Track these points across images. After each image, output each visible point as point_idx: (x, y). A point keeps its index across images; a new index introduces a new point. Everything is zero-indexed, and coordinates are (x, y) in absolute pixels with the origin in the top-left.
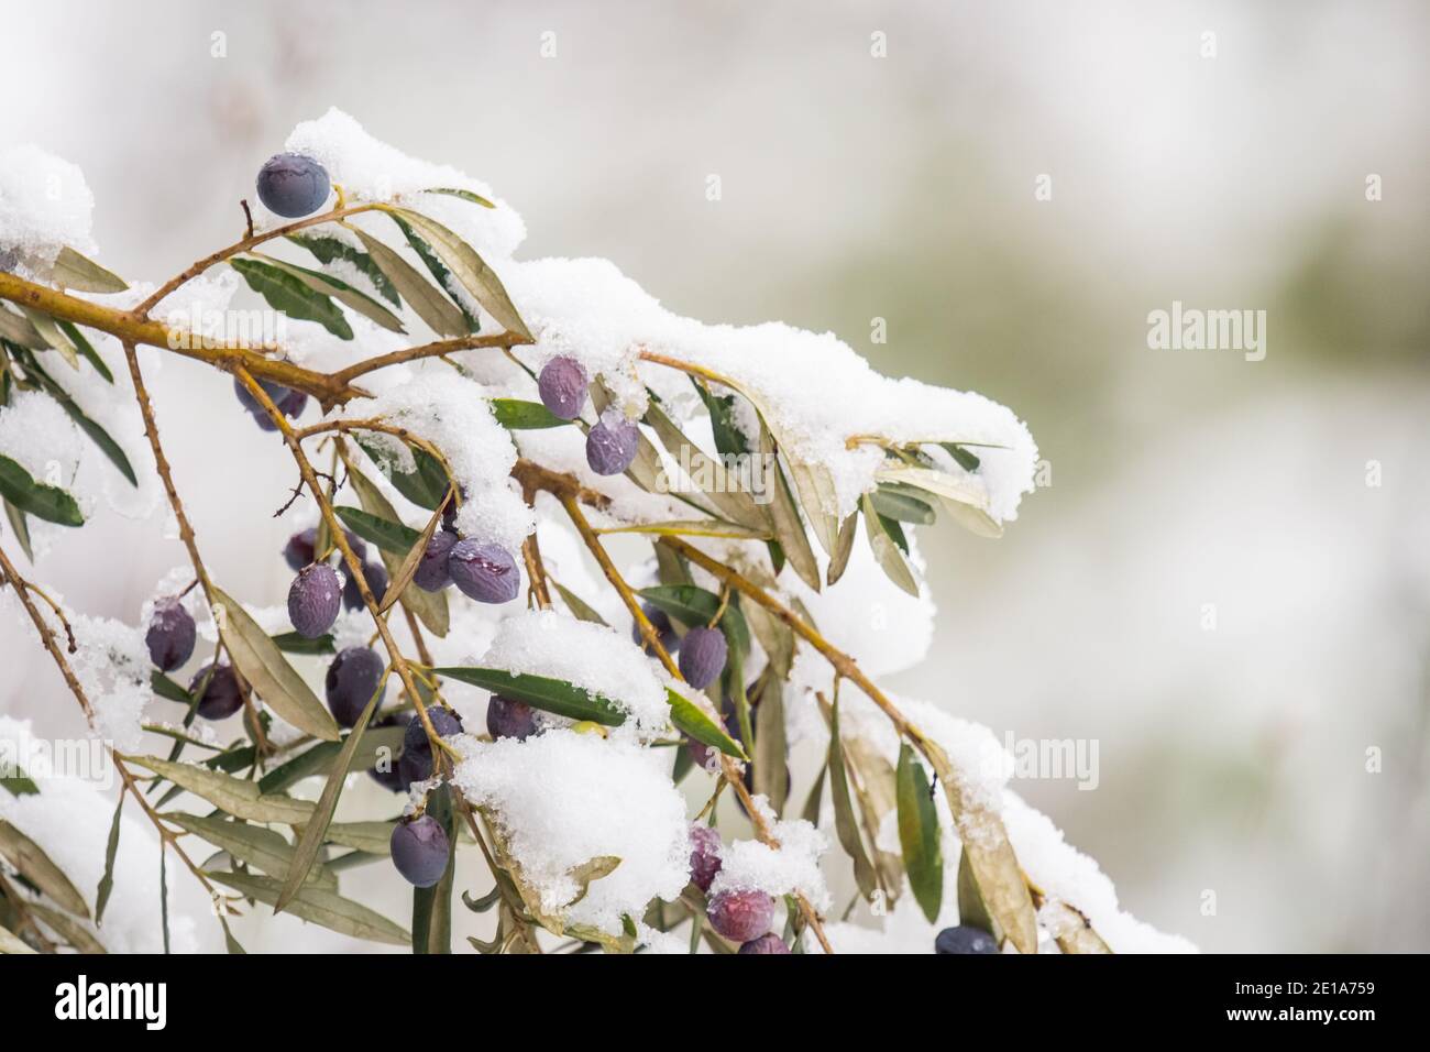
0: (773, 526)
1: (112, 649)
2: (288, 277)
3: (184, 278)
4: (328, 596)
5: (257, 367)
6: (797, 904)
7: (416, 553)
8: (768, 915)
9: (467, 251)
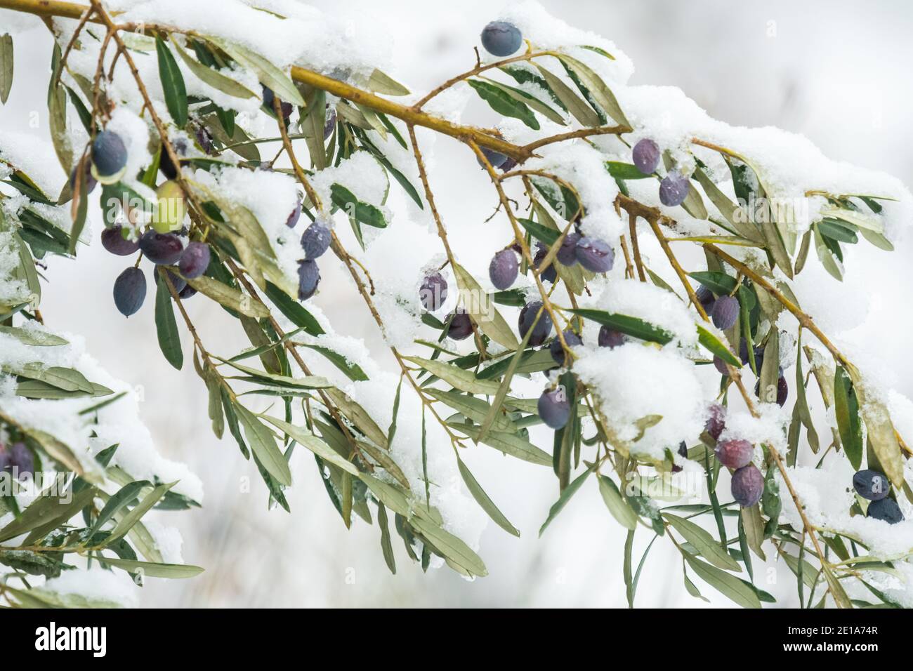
0: (766, 240)
1: (399, 296)
2: (501, 92)
3: (441, 89)
4: (511, 267)
5: (480, 140)
6: (768, 449)
7: (558, 243)
8: (749, 454)
9: (597, 79)
